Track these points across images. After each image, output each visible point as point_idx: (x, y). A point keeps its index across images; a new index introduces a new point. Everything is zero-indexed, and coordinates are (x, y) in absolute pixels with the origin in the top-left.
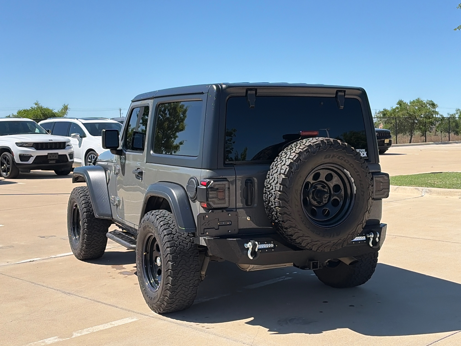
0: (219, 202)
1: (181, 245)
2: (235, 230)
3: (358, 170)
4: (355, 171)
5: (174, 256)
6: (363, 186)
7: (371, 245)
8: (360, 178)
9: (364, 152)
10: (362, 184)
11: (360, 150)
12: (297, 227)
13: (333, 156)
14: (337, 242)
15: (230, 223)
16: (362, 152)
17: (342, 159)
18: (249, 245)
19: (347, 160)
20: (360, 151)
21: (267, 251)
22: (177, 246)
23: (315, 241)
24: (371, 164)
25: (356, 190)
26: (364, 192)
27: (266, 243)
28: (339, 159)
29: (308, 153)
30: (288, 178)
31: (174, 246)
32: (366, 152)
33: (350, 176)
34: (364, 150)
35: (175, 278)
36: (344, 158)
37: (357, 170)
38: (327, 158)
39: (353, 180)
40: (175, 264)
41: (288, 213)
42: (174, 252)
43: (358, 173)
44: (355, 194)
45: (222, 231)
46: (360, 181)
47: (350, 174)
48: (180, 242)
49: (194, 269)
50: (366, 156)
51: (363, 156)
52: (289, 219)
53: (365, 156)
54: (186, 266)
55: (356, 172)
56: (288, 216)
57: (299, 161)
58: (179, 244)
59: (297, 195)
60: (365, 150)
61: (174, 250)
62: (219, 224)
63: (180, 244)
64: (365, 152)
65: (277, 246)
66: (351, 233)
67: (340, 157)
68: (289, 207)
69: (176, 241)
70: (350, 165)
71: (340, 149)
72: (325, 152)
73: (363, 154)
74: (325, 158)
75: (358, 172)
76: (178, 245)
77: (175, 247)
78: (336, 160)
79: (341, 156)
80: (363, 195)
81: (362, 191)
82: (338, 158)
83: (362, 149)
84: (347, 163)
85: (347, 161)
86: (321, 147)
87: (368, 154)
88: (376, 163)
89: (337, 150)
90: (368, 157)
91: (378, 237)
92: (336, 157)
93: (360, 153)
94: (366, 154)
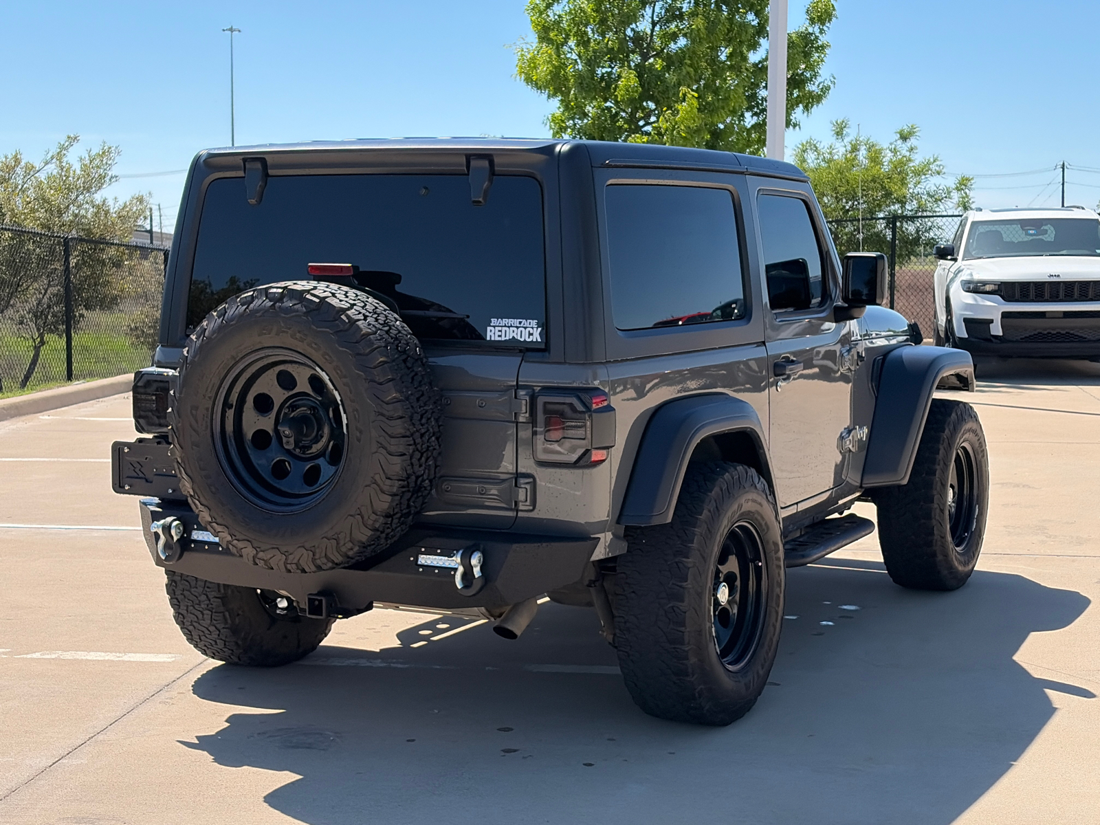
0: (157, 421)
3: (344, 372)
4: (338, 373)
6: (359, 417)
7: (459, 586)
8: (351, 392)
9: (532, 328)
10: (356, 410)
11: (520, 323)
13: (279, 331)
16: (525, 328)
17: (302, 340)
18: (157, 526)
19: (316, 344)
20: (522, 325)
21: (207, 547)
24: (549, 362)
25: (347, 425)
26: (360, 432)
28: (297, 338)
29: (221, 318)
32: (540, 329)
33: (330, 386)
34: (534, 323)
36: (307, 336)
37: (341, 371)
38: (266, 334)
39: (338, 397)
43: (345, 381)
44: (346, 433)
45: (159, 487)
46: (352, 402)
47: (330, 380)
50: (539, 340)
51: (530, 340)
53: (535, 340)
55: (341, 377)
57: (202, 337)
59: (196, 421)
60: (537, 324)
62: (154, 470)
64: (535, 329)
67: (295, 333)
70: (325, 358)
72: (258, 317)
73: (530, 334)
74: (261, 333)
75: (344, 378)
78: (288, 339)
79: (300, 332)
81: (356, 428)
82: (293, 336)
83: (528, 321)
84: (315, 350)
85: (314, 346)
86: (252, 306)
87: (546, 334)
88: (565, 363)
89: (289, 316)
90: (544, 344)
91: (476, 566)
92: (287, 332)
93: (521, 331)
94: (540, 334)
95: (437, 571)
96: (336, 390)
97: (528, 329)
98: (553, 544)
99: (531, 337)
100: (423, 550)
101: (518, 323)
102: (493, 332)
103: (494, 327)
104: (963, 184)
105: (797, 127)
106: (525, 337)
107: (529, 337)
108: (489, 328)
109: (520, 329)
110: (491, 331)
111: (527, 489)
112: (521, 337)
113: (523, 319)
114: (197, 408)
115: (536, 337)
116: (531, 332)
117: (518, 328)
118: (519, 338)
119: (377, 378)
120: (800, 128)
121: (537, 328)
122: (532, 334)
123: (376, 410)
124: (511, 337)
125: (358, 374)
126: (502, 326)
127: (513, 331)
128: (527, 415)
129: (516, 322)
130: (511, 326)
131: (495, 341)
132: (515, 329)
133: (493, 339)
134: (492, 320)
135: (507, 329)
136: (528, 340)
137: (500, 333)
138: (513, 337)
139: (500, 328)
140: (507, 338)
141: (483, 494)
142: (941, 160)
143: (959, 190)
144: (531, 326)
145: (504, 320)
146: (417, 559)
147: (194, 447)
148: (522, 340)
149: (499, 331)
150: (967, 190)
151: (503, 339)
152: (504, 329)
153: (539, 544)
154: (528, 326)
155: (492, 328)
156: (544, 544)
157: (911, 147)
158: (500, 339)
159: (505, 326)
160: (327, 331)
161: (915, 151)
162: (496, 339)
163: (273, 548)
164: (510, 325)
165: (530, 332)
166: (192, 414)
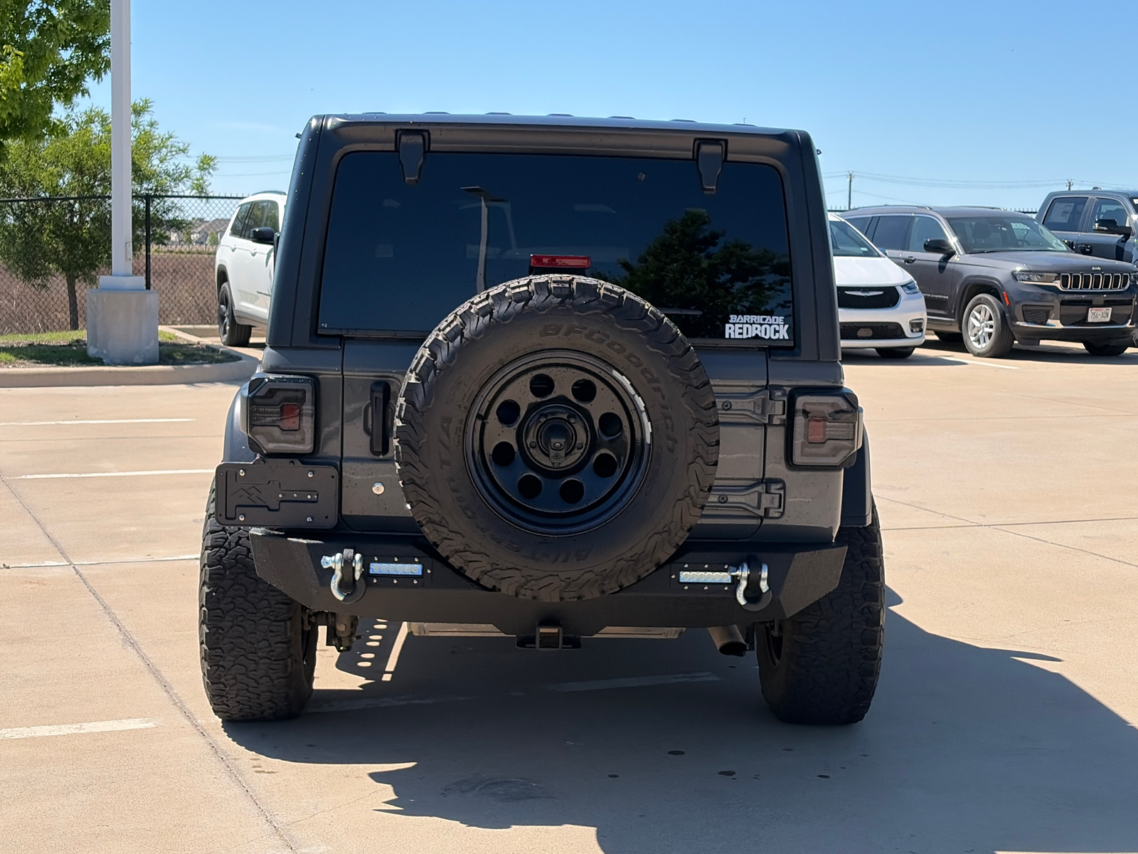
0: (282, 438)
1: (240, 545)
2: (327, 517)
3: (655, 376)
4: (646, 377)
5: (217, 571)
6: (672, 424)
7: (742, 601)
8: (663, 397)
9: (779, 325)
10: (670, 418)
11: (764, 319)
12: (446, 524)
13: (570, 331)
14: (578, 579)
15: (316, 497)
16: (770, 325)
17: (601, 341)
18: (332, 561)
19: (619, 345)
20: (766, 322)
21: (395, 582)
22: (228, 547)
23: (504, 567)
24: (801, 361)
25: (652, 433)
26: (675, 441)
27: (416, 560)
28: (593, 340)
29: (488, 317)
30: (423, 383)
31: (221, 547)
32: (787, 326)
33: (632, 391)
34: (780, 319)
35: (215, 629)
36: (608, 337)
37: (651, 375)
38: (551, 334)
39: (641, 404)
40: (214, 594)
41: (418, 481)
42: (218, 561)
43: (655, 385)
44: (650, 445)
45: (289, 516)
46: (663, 407)
47: (632, 385)
48: (240, 538)
49: (270, 612)
50: (787, 337)
51: (776, 337)
52: (423, 500)
53: (781, 338)
54: (247, 601)
55: (649, 381)
56: (418, 489)
57: (459, 338)
58: (237, 544)
59: (448, 435)
60: (784, 320)
61: (220, 556)
62: (280, 496)
63: (240, 542)
64: (781, 326)
65: (429, 571)
66: (628, 555)
67: (592, 333)
68: (419, 466)
69: (231, 534)
70: (628, 358)
71: (596, 311)
72: (542, 315)
73: (776, 332)
74: (545, 333)
75: (657, 381)
76: (233, 544)
77: (225, 548)
78: (580, 341)
79: (599, 332)
80: (672, 450)
81: (669, 438)
82: (589, 336)
83: (774, 317)
84: (616, 351)
85: (617, 347)
86: (531, 302)
87: (793, 331)
88: (818, 361)
89: (585, 314)
90: (792, 342)
91: (764, 579)
92: (580, 332)
93: (766, 329)
94: (787, 331)
95: (706, 588)
96: (639, 395)
97: (773, 327)
98: (822, 551)
99: (777, 334)
100: (686, 566)
101: (762, 319)
102: (732, 329)
103: (734, 324)
104: (206, 163)
105: (86, 95)
106: (770, 334)
107: (775, 335)
108: (727, 326)
109: (764, 326)
110: (730, 328)
111: (780, 495)
112: (766, 335)
113: (768, 315)
114: (448, 420)
115: (783, 333)
116: (777, 329)
117: (761, 325)
118: (763, 336)
119: (695, 381)
120: (89, 95)
121: (784, 325)
122: (778, 332)
123: (694, 416)
124: (754, 335)
125: (673, 377)
126: (743, 323)
127: (757, 329)
128: (784, 417)
129: (760, 318)
130: (754, 323)
131: (735, 339)
132: (758, 326)
133: (732, 337)
134: (731, 316)
135: (749, 326)
136: (773, 337)
137: (741, 331)
138: (757, 335)
139: (741, 326)
140: (750, 336)
141: (725, 502)
142: (176, 138)
143: (202, 170)
144: (777, 323)
145: (745, 316)
146: (678, 577)
147: (443, 466)
148: (767, 337)
149: (740, 328)
150: (211, 170)
151: (745, 336)
152: (745, 326)
153: (813, 552)
154: (774, 322)
155: (732, 326)
156: (817, 552)
157: (151, 123)
158: (740, 337)
159: (747, 323)
160: (635, 331)
161: (156, 127)
162: (736, 337)
163: (550, 575)
164: (752, 322)
165: (775, 329)
166: (443, 428)
